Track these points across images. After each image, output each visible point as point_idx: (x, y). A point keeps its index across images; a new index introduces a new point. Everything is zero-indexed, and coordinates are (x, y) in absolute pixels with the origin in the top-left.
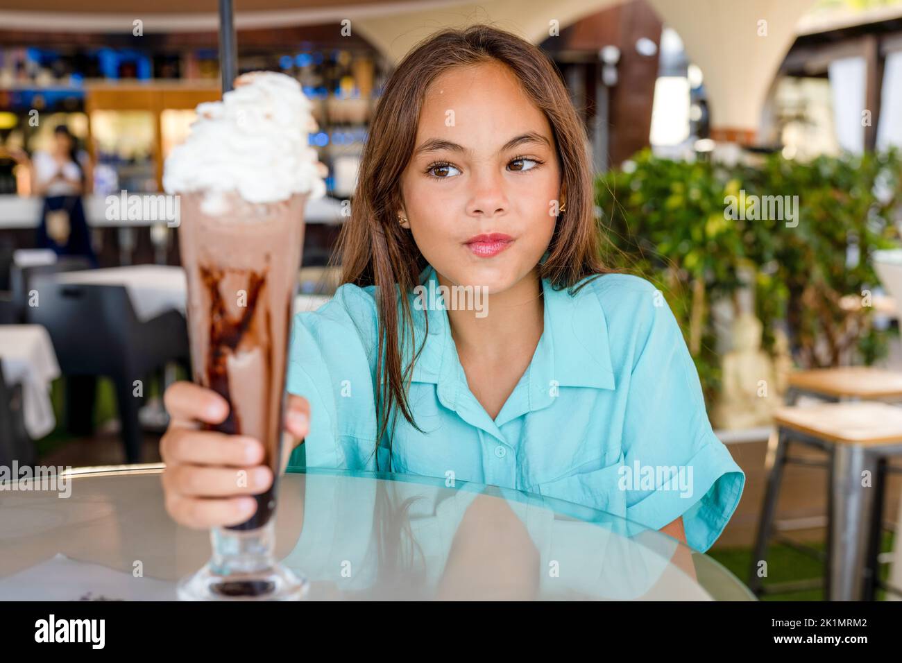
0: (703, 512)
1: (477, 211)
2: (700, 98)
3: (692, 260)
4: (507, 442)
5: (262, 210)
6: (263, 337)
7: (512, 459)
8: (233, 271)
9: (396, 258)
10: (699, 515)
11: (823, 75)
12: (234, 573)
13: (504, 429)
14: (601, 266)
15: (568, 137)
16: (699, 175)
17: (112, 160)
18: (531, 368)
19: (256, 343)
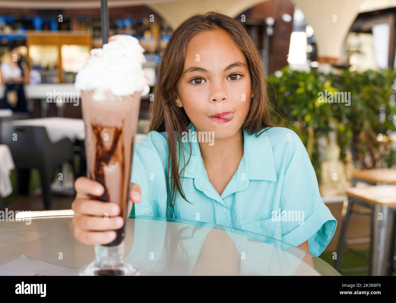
0: (317, 238)
1: (214, 100)
2: (312, 42)
3: (308, 118)
4: (227, 206)
5: (121, 99)
6: (121, 157)
7: (229, 213)
8: (107, 127)
9: (175, 121)
10: (316, 239)
11: (369, 32)
12: (105, 266)
13: (226, 199)
14: (270, 124)
15: (255, 64)
16: (312, 78)
17: (38, 68)
18: (238, 171)
19: (117, 160)
